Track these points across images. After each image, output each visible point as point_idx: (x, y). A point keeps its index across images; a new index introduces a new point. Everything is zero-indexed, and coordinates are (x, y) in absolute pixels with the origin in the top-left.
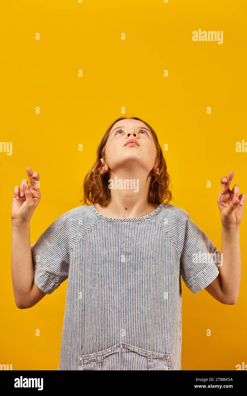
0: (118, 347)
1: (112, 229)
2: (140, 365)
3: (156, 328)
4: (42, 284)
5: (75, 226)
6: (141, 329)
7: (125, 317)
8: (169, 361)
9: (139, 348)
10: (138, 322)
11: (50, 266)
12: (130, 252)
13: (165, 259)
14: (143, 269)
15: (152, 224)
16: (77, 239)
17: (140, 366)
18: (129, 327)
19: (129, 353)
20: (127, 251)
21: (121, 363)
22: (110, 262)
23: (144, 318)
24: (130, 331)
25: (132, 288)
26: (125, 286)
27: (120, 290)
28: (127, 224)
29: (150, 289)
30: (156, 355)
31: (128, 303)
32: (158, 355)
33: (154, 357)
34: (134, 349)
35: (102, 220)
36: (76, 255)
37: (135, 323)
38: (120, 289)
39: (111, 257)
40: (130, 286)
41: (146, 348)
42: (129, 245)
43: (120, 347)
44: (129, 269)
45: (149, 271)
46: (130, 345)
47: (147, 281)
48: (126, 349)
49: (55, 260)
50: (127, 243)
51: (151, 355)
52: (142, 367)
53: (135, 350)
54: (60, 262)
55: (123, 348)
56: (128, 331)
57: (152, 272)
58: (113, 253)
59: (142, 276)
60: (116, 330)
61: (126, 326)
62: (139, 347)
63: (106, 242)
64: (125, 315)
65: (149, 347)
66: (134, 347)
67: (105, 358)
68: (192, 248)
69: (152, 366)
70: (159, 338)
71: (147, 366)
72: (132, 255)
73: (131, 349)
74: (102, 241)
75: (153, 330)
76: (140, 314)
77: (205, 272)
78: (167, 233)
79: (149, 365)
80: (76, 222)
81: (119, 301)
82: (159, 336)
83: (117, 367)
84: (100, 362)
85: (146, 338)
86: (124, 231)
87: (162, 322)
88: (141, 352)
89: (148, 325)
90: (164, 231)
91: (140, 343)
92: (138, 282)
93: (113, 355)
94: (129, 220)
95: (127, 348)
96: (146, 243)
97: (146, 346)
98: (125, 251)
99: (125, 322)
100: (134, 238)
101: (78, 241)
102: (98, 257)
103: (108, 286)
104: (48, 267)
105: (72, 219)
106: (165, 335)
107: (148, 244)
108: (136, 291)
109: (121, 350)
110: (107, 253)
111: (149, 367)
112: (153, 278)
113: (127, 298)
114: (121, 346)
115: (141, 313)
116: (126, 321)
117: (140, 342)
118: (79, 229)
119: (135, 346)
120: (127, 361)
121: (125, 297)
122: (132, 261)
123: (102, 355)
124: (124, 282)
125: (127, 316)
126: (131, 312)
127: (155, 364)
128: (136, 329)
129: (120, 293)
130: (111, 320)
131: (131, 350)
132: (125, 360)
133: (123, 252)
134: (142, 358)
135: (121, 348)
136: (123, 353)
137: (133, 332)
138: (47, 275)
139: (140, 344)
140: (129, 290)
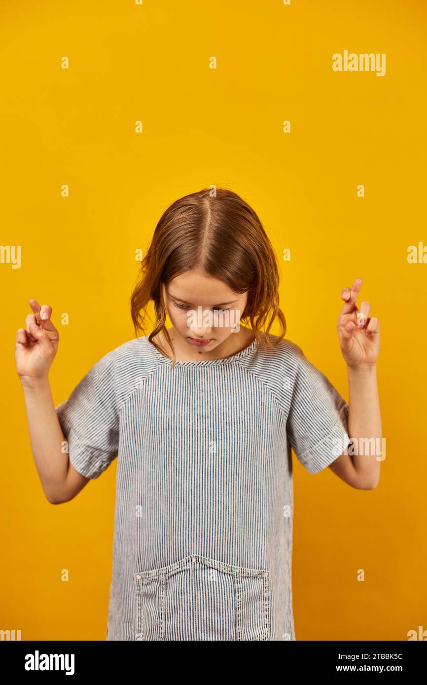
0: (189, 561)
1: (181, 378)
2: (223, 587)
3: (247, 531)
4: (82, 465)
5: (123, 375)
6: (224, 533)
7: (200, 515)
8: (266, 581)
9: (221, 562)
10: (219, 523)
11: (92, 437)
12: (208, 414)
13: (262, 423)
14: (227, 440)
15: (242, 370)
16: (127, 395)
17: (223, 589)
18: (206, 531)
19: (206, 570)
20: (203, 413)
21: (193, 586)
22: (177, 429)
23: (229, 517)
24: (207, 537)
25: (211, 470)
26: (199, 467)
27: (192, 473)
28: (203, 370)
29: (238, 471)
30: (247, 572)
31: (204, 494)
32: (249, 573)
33: (245, 576)
34: (213, 564)
35: (165, 365)
36: (126, 419)
37: (215, 524)
38: (192, 471)
39: (178, 422)
40: (207, 468)
41: (232, 562)
42: (205, 403)
43: (191, 561)
44: (206, 440)
45: (237, 443)
46: (208, 559)
47: (233, 458)
48: (201, 565)
49: (99, 428)
50: (202, 400)
51: (239, 573)
52: (226, 590)
53: (215, 565)
54: (106, 430)
55: (197, 563)
56: (204, 536)
57: (241, 444)
58: (181, 415)
59: (225, 451)
60: (186, 535)
61: (201, 529)
62: (221, 560)
63: (170, 398)
64: (200, 512)
65: (237, 561)
66: (213, 561)
67: (171, 577)
68: (306, 405)
69: (241, 589)
70: (251, 546)
71: (233, 590)
72: (211, 418)
73: (208, 564)
74: (164, 397)
75: (243, 534)
76: (222, 510)
77: (328, 442)
78: (266, 382)
79: (237, 588)
80: (124, 368)
81: (190, 491)
82: (251, 543)
83: (187, 592)
84: (164, 583)
85: (232, 547)
86: (198, 381)
87: (257, 521)
88: (224, 569)
89: (234, 527)
90: (260, 379)
91: (222, 554)
92: (220, 461)
93: (181, 573)
94: (206, 364)
95: (203, 562)
96: (232, 399)
97: (232, 559)
98: (200, 413)
99: (199, 524)
100: (214, 392)
101: (128, 397)
102: (158, 422)
103: (174, 468)
104: (89, 439)
105: (118, 363)
106: (261, 540)
107: (235, 400)
108: (216, 475)
109: (193, 566)
110: (172, 416)
111: (237, 590)
112: (243, 454)
113: (202, 485)
114: (194, 560)
115: (224, 508)
116: (201, 521)
117: (222, 552)
118: (130, 379)
119: (215, 559)
120: (202, 583)
121: (200, 485)
122: (211, 427)
123: (166, 573)
124: (197, 461)
125: (202, 513)
126: (209, 508)
127: (246, 585)
128: (217, 533)
129: (192, 478)
130: (178, 521)
131: (208, 566)
132: (199, 580)
133: (196, 415)
134: (225, 578)
135: (193, 564)
136: (196, 570)
137: (212, 538)
138: (88, 452)
139: (222, 556)
140: (205, 473)
